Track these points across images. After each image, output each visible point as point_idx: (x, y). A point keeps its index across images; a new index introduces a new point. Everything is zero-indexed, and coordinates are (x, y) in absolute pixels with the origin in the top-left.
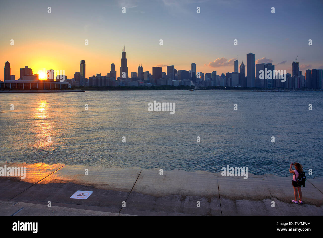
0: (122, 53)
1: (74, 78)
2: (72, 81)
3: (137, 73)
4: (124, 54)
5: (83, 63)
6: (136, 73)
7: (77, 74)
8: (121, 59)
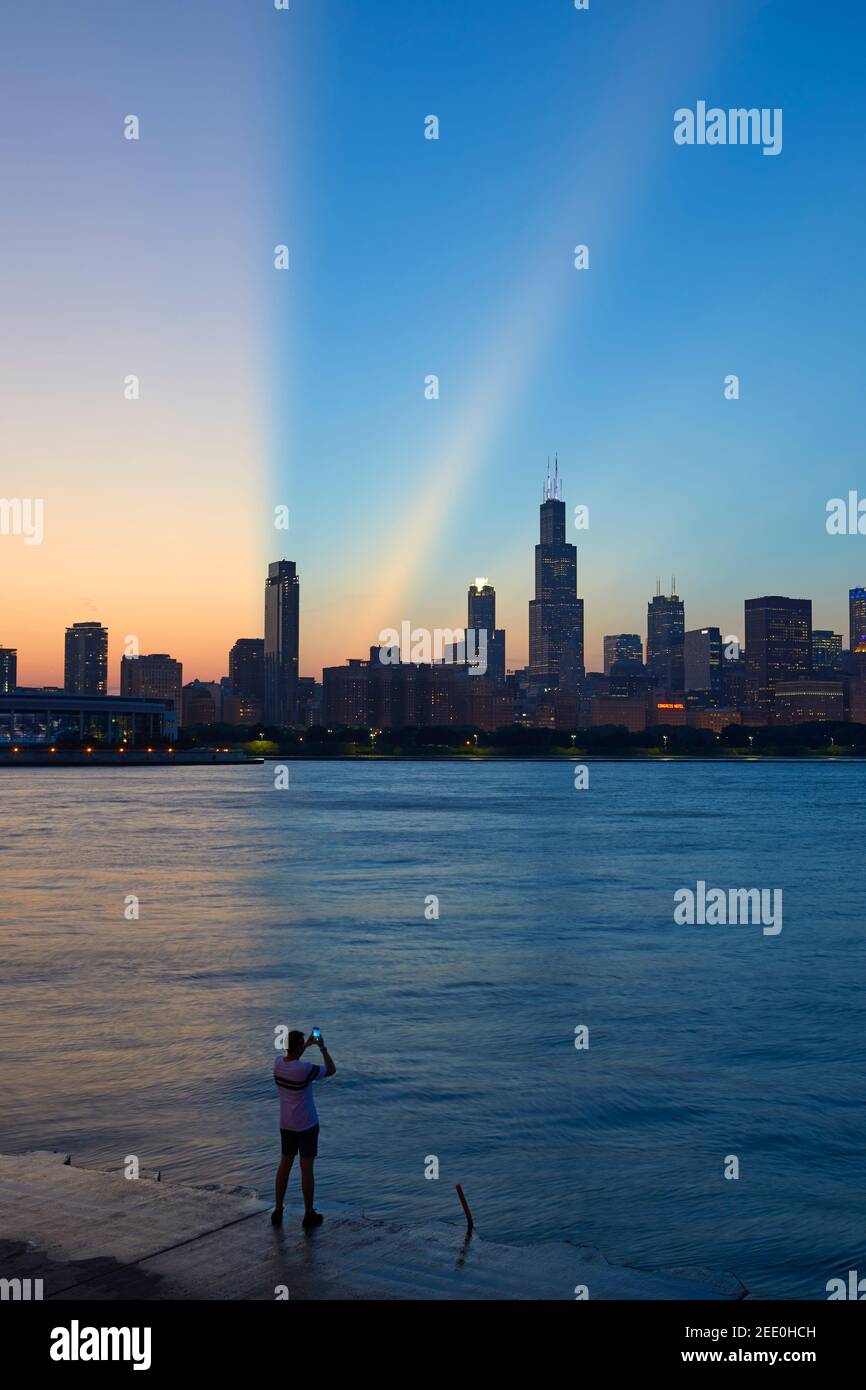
0: (543, 508)
1: (227, 675)
2: (216, 695)
3: (644, 641)
4: (554, 514)
5: (283, 580)
6: (636, 638)
7: (244, 650)
8: (537, 547)
